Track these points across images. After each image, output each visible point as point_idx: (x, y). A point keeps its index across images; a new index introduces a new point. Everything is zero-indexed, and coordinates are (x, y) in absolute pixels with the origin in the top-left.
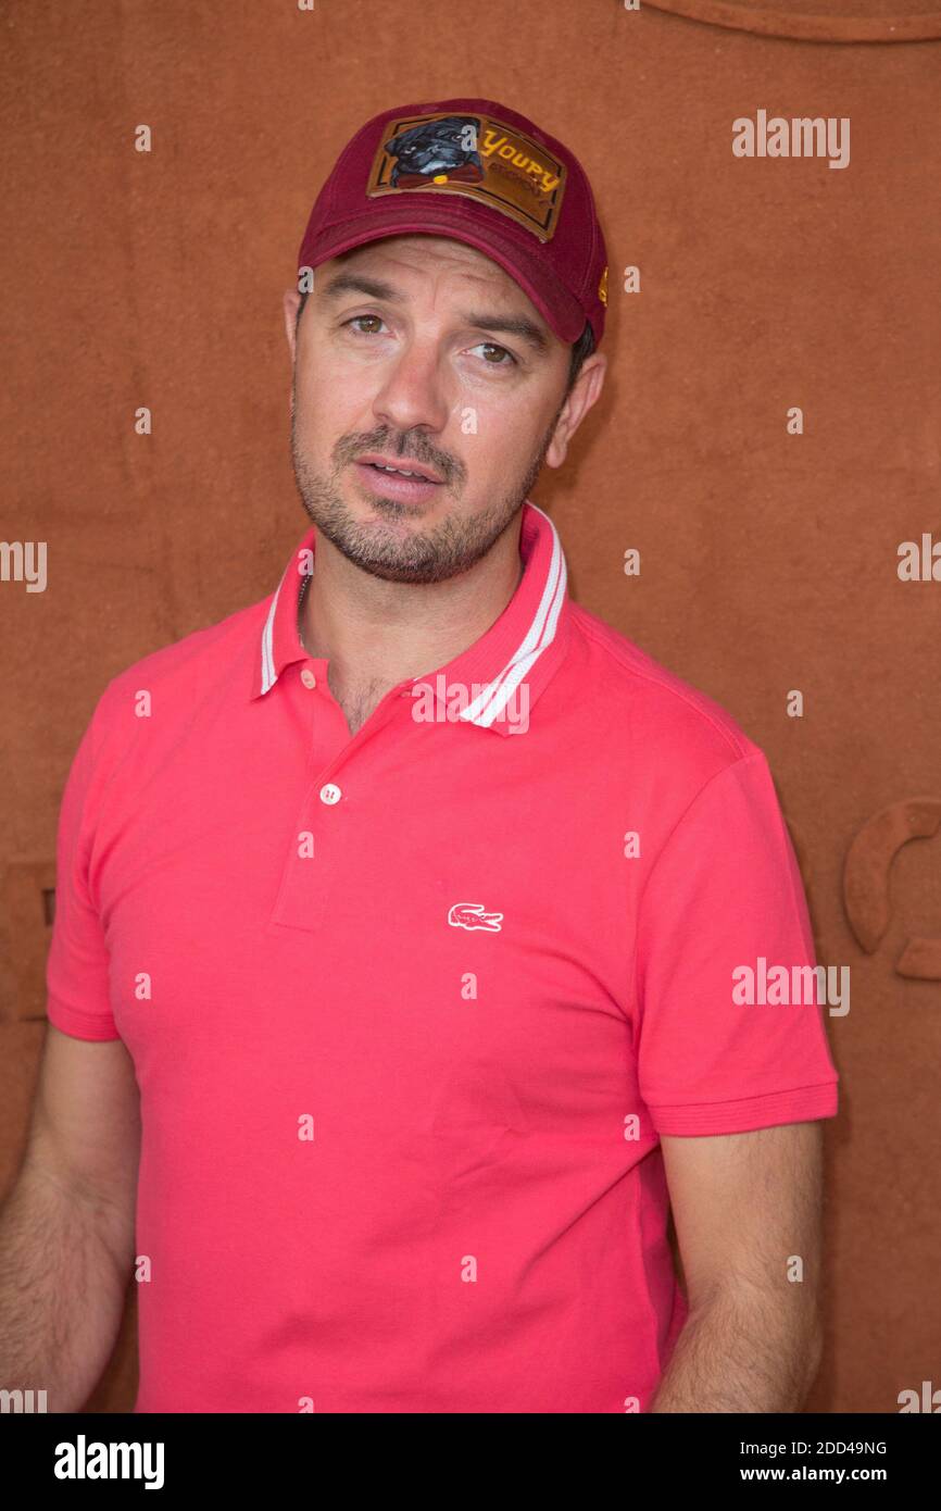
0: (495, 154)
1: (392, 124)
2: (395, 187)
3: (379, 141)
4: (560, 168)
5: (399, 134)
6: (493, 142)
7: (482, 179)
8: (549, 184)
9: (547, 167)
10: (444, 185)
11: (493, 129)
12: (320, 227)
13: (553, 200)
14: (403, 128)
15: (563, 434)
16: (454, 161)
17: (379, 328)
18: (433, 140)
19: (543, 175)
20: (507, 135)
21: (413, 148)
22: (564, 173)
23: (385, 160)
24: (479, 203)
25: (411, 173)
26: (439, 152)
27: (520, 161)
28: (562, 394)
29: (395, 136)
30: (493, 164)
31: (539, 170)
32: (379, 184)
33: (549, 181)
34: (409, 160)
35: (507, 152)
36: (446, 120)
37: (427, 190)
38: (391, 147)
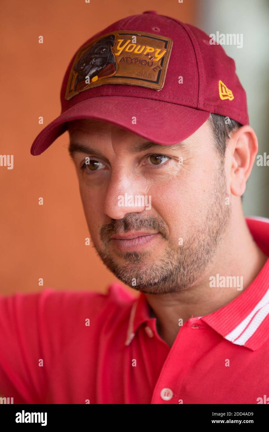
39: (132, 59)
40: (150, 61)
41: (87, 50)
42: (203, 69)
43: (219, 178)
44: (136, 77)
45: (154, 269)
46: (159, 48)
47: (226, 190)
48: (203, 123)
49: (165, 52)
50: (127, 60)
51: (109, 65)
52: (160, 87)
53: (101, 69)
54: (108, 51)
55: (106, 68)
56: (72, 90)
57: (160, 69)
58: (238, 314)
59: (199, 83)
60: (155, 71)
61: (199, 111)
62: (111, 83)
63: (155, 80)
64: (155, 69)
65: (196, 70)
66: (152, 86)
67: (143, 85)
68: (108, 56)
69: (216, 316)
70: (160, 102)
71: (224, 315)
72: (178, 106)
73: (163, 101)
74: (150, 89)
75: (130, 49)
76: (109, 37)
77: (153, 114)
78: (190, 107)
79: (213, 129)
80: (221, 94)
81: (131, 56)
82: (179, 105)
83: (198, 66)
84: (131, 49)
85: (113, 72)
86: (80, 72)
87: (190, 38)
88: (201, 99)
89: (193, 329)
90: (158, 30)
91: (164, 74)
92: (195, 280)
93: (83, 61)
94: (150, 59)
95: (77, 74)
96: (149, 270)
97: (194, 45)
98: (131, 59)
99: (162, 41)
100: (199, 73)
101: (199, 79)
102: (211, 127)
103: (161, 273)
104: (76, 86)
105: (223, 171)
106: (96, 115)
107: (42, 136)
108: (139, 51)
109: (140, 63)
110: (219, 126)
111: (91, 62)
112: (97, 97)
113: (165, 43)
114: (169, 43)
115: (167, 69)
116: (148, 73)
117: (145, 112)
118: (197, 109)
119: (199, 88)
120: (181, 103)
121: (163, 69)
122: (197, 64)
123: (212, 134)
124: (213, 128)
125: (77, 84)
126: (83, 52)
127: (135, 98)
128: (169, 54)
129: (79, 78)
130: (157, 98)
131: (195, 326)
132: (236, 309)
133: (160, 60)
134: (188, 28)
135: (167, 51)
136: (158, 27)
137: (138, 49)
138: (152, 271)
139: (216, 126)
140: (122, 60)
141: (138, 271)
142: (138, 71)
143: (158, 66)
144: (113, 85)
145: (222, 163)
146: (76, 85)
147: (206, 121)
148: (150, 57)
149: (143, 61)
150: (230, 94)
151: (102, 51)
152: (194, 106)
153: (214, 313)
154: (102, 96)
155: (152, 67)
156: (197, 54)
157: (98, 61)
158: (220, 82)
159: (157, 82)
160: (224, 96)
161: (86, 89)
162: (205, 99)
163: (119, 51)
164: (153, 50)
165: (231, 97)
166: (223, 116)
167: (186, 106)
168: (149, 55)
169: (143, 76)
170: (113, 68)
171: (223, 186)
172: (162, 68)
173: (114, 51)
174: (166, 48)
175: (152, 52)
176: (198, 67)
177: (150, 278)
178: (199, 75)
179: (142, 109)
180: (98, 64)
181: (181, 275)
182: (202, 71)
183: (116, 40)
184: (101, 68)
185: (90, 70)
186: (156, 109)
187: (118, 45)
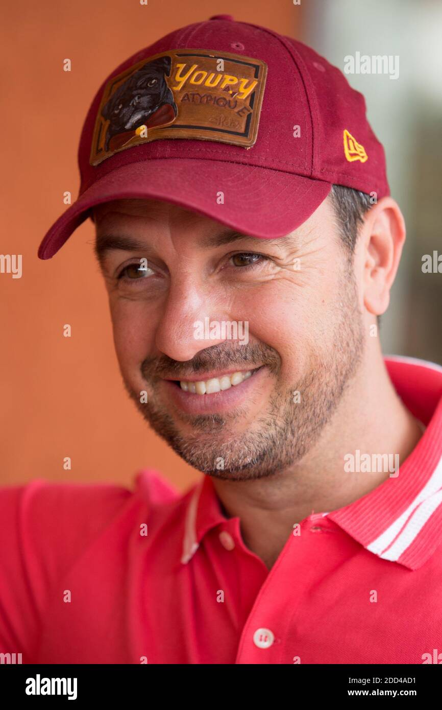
39: (202, 96)
40: (231, 99)
41: (123, 81)
42: (318, 112)
43: (346, 286)
44: (208, 126)
45: (248, 439)
46: (245, 78)
47: (358, 305)
48: (322, 201)
49: (255, 84)
50: (193, 98)
51: (164, 108)
52: (250, 142)
53: (150, 114)
54: (161, 83)
55: (159, 113)
56: (102, 149)
57: (249, 113)
58: (388, 509)
59: (313, 135)
60: (241, 116)
61: (314, 181)
62: (169, 137)
63: (242, 130)
64: (241, 113)
65: (306, 113)
66: (238, 142)
67: (222, 140)
68: (162, 92)
69: (351, 511)
70: (251, 167)
71: (364, 510)
72: (281, 173)
73: (256, 166)
74: (234, 146)
75: (197, 79)
76: (160, 60)
77: (243, 188)
78: (299, 175)
79: (336, 210)
80: (347, 152)
81: (200, 92)
82: (282, 171)
83: (309, 107)
84: (199, 80)
85: (171, 118)
86: (114, 118)
87: (294, 59)
88: (317, 161)
89: (311, 533)
90: (242, 48)
91: (257, 120)
92: (305, 452)
93: (118, 100)
94: (232, 95)
95: (108, 122)
96: (238, 442)
97: (301, 70)
98: (200, 96)
99: (250, 66)
100: (311, 118)
101: (313, 128)
102: (333, 207)
103: (258, 446)
104: (109, 141)
105: (352, 274)
106: (151, 190)
107: (59, 227)
108: (212, 82)
109: (216, 103)
110: (347, 205)
111: (132, 102)
112: (145, 160)
113: (255, 69)
114: (262, 69)
115: (260, 113)
116: (229, 120)
117: (230, 184)
118: (311, 178)
119: (313, 142)
120: (284, 168)
121: (254, 113)
122: (309, 103)
123: (335, 218)
124: (337, 208)
125: (110, 139)
126: (116, 86)
127: (210, 161)
128: (262, 88)
129: (113, 128)
130: (246, 160)
131: (316, 528)
132: (384, 501)
133: (248, 97)
134: (289, 44)
135: (259, 82)
136: (241, 42)
137: (211, 79)
138: (243, 443)
139: (340, 206)
140: (186, 98)
141: (217, 446)
142: (213, 116)
143: (245, 108)
144: (172, 139)
145: (350, 261)
146: (107, 141)
147: (326, 198)
148: (231, 92)
149: (219, 100)
150: (361, 152)
151: (151, 84)
152: (305, 173)
153: (348, 508)
154: (155, 158)
155: (236, 110)
156: (307, 87)
157: (145, 101)
158: (346, 133)
159: (245, 134)
160: (352, 155)
161: (127, 147)
162: (323, 162)
163: (179, 83)
164: (236, 81)
165: (363, 157)
166: (351, 188)
167: (293, 173)
168: (229, 90)
169: (221, 124)
170: (171, 111)
171: (353, 298)
172: (252, 111)
173: (171, 83)
174: (256, 76)
175: (234, 85)
176: (310, 109)
177: (238, 455)
178: (312, 121)
179: (224, 180)
180: (145, 105)
181: (288, 446)
182: (317, 114)
183: (173, 64)
184: (150, 112)
185: (131, 116)
186: (246, 179)
187: (177, 72)
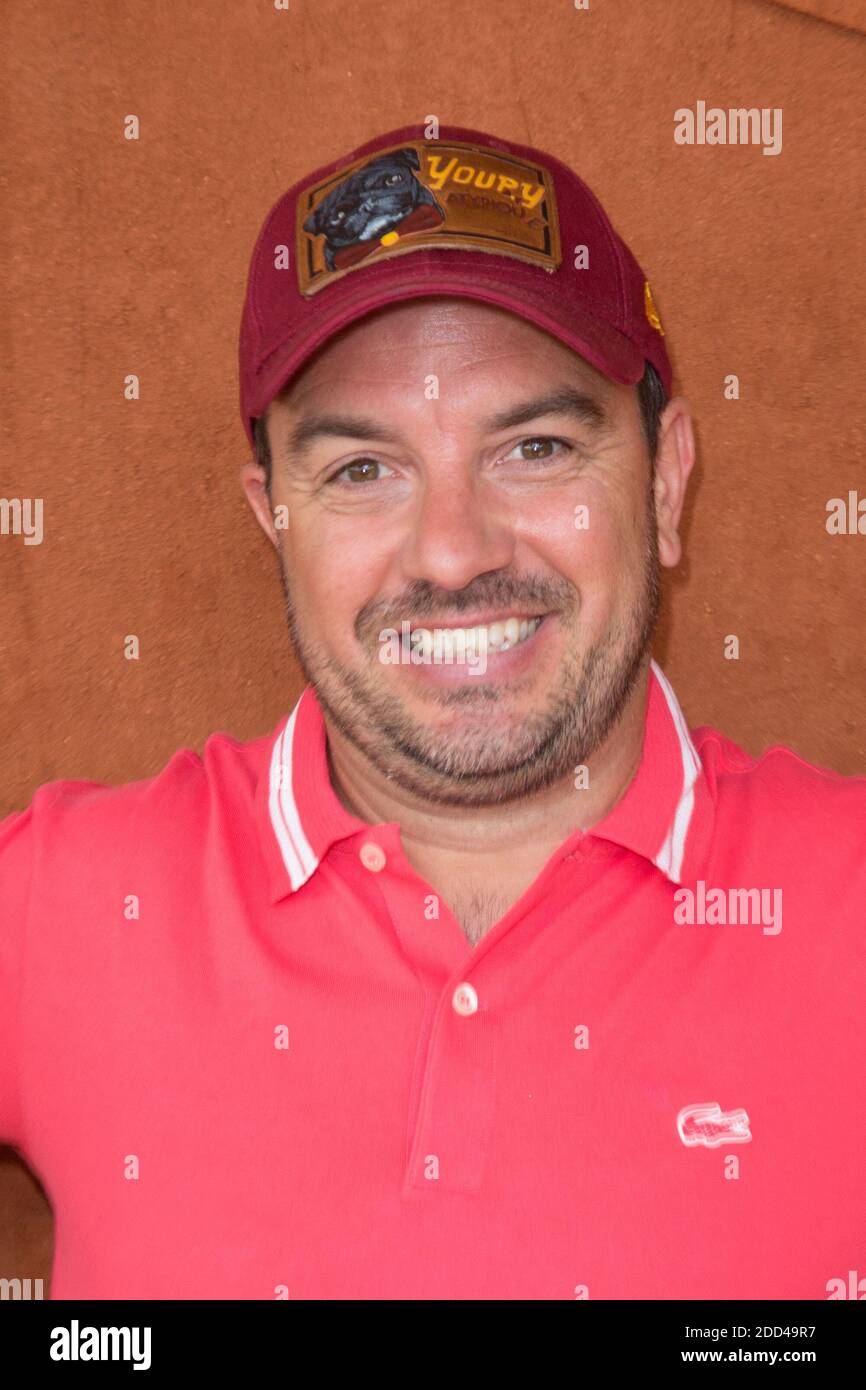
0: (449, 182)
1: (304, 197)
2: (335, 269)
3: (294, 225)
4: (540, 173)
5: (316, 206)
6: (440, 168)
7: (443, 219)
8: (533, 198)
9: (521, 177)
10: (397, 244)
11: (435, 154)
12: (256, 362)
13: (545, 214)
14: (319, 197)
15: (668, 517)
16: (398, 211)
17: (376, 470)
18: (363, 195)
19: (520, 190)
20: (457, 155)
21: (341, 215)
22: (548, 178)
23: (310, 242)
24: (450, 251)
25: (351, 246)
26: (376, 207)
27: (485, 180)
28: (647, 464)
29: (312, 210)
30: (451, 195)
31: (513, 184)
32: (313, 274)
33: (532, 193)
34: (341, 231)
35: (464, 175)
36: (370, 164)
37: (377, 258)
38: (312, 224)
